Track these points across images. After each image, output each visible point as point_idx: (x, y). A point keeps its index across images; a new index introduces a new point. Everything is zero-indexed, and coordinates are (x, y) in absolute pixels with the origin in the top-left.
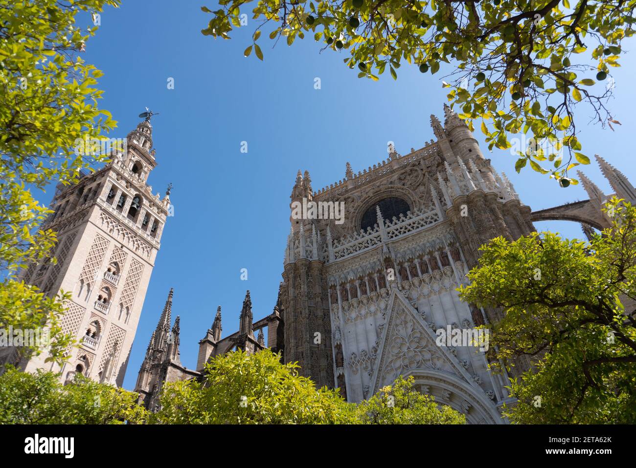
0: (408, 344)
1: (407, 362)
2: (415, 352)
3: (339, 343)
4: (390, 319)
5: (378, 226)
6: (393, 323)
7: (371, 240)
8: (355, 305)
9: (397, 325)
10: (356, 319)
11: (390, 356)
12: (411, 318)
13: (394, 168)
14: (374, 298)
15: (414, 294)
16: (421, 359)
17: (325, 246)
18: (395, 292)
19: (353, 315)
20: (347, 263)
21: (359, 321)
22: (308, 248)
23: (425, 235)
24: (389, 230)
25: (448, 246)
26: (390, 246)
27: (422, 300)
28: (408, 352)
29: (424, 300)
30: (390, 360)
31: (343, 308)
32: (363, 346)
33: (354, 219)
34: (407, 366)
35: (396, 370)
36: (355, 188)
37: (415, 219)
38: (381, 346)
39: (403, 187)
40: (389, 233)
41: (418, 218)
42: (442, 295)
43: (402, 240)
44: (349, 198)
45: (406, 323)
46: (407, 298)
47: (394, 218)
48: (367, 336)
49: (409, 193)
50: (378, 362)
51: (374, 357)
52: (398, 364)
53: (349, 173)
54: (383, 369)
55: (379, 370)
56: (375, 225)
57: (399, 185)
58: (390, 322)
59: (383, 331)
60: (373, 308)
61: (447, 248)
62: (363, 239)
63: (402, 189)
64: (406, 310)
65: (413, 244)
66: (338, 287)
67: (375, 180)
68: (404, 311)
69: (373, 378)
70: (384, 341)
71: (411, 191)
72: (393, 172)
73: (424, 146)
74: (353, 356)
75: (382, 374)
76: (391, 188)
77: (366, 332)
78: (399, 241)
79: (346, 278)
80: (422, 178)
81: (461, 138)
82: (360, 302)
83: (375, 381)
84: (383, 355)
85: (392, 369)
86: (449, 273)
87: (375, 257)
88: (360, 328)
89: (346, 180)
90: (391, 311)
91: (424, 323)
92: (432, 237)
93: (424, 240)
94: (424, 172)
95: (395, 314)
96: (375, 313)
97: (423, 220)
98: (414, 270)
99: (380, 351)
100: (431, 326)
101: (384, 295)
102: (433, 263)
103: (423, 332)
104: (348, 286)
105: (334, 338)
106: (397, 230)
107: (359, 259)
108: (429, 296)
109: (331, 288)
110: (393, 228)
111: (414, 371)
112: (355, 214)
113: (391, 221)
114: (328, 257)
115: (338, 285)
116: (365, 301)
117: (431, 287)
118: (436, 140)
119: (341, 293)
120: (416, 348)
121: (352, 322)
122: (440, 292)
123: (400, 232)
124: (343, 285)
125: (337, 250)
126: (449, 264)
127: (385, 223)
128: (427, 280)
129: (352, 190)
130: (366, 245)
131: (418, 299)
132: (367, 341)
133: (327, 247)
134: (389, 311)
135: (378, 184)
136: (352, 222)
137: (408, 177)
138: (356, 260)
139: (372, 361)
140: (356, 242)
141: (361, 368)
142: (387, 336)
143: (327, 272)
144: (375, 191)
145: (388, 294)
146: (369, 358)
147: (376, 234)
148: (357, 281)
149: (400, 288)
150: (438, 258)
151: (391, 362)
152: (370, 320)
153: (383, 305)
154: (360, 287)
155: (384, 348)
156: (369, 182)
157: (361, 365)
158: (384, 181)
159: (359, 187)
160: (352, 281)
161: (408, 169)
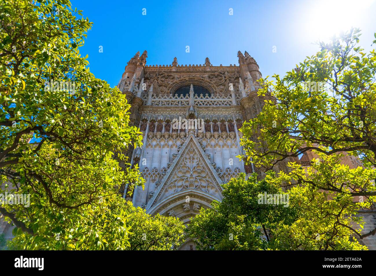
0: (192, 173)
1: (187, 184)
2: (196, 179)
3: (138, 157)
4: (183, 153)
5: (189, 96)
6: (184, 156)
7: (181, 102)
8: (158, 137)
9: (186, 159)
10: (155, 146)
11: (176, 177)
12: (199, 156)
13: (207, 70)
14: (174, 136)
15: (204, 143)
16: (199, 184)
17: (146, 95)
18: (192, 137)
19: (154, 143)
20: (161, 109)
21: (157, 148)
22: (135, 89)
23: (221, 110)
24: (196, 100)
25: (236, 121)
26: (195, 108)
27: (209, 148)
28: (190, 178)
29: (210, 148)
30: (174, 179)
31: (148, 136)
32: (156, 165)
33: (171, 88)
34: (187, 186)
35: (178, 187)
36: (177, 72)
37: (215, 99)
38: (172, 168)
39: (210, 82)
40: (195, 102)
41: (218, 100)
42: (224, 149)
43: (204, 108)
44: (170, 76)
45: (193, 159)
46: (200, 142)
47: (202, 95)
48: (161, 159)
49: (213, 86)
50: (166, 177)
51: (164, 173)
52: (180, 183)
53: (175, 62)
54: (168, 184)
55: (165, 184)
56: (187, 95)
57: (208, 80)
58: (182, 154)
59: (176, 158)
60: (170, 143)
61: (235, 122)
62: (176, 100)
63: (209, 83)
64: (196, 150)
65: (211, 113)
66: (148, 122)
67: (192, 72)
68: (194, 150)
69: (158, 187)
70: (175, 165)
71: (215, 86)
72: (205, 72)
73: (229, 65)
74: (146, 170)
75: (166, 187)
76: (202, 80)
77: (161, 157)
78: (202, 108)
79: (157, 118)
80: (224, 82)
81: (254, 69)
82: (162, 136)
83: (160, 190)
84: (171, 174)
85: (175, 186)
86: (232, 137)
87: (182, 112)
88: (157, 153)
89: (172, 66)
90: (185, 147)
91: (208, 162)
92: (226, 113)
93: (220, 113)
94: (226, 79)
95: (187, 151)
96: (172, 146)
97: (221, 102)
98: (208, 127)
99: (169, 171)
100: (214, 164)
101: (182, 136)
102: (223, 127)
103: (206, 167)
104: (156, 124)
105: (135, 153)
106: (202, 102)
107: (170, 110)
108: (215, 146)
109: (143, 120)
110: (199, 99)
111: (193, 191)
112: (173, 86)
113: (199, 96)
114: (146, 102)
115: (149, 120)
116: (167, 136)
117: (218, 142)
118: (238, 65)
119: (150, 126)
120: (197, 176)
121: (152, 147)
122: (223, 147)
123: (203, 104)
124: (153, 122)
125: (154, 100)
126: (234, 131)
127: (194, 96)
128: (216, 136)
129: (174, 72)
130: (177, 103)
131: (207, 146)
132: (160, 162)
133: (147, 96)
134: (184, 147)
135: (193, 75)
136: (168, 90)
137: (215, 78)
138: (168, 110)
139: (161, 177)
140: (170, 100)
141: (149, 179)
142: (178, 163)
143: (143, 110)
144: (190, 78)
145: (185, 136)
146: (158, 174)
147: (186, 100)
148: (164, 123)
149: (196, 136)
150: (227, 126)
151: (176, 181)
152: (166, 150)
153: (179, 143)
154: (165, 127)
155: (173, 170)
156: (188, 72)
157: (150, 177)
158: (198, 75)
159: (180, 72)
160: (160, 121)
161: (216, 73)
